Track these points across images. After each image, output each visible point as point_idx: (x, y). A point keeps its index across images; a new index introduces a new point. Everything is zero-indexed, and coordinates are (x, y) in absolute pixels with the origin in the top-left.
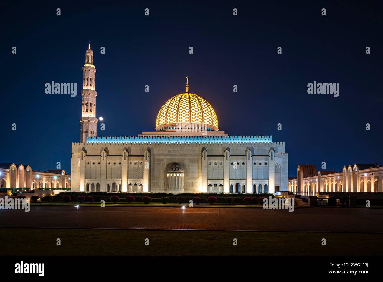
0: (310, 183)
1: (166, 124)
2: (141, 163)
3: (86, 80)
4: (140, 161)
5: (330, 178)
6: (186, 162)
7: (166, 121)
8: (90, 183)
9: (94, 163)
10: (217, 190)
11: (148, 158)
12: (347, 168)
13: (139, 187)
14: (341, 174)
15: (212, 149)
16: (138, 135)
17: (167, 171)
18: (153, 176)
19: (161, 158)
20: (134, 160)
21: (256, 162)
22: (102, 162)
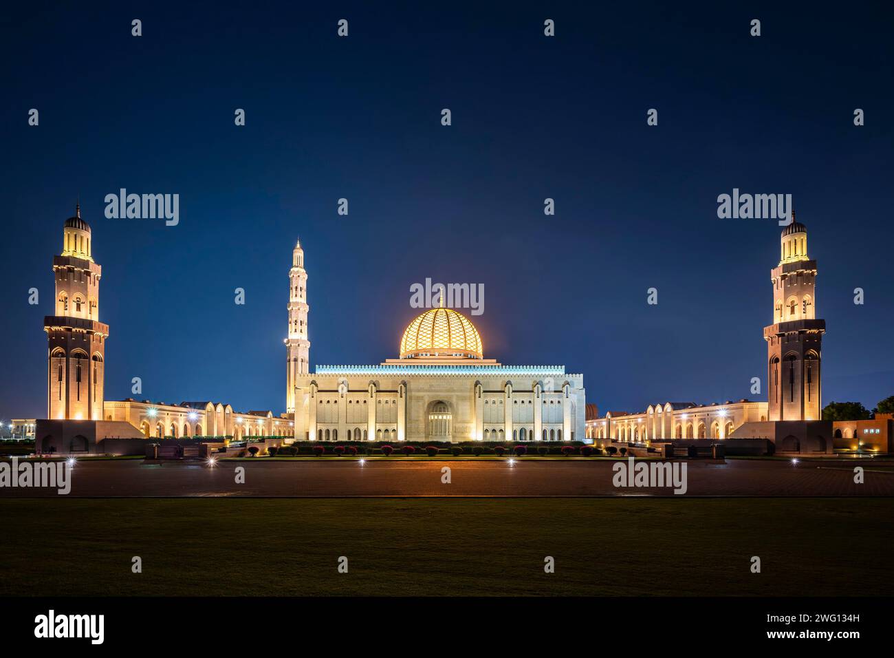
0: (593, 427)
1: (417, 350)
2: (394, 402)
3: (294, 290)
4: (392, 399)
5: (626, 421)
6: (454, 400)
7: (417, 345)
8: (324, 429)
9: (328, 402)
10: (496, 437)
11: (404, 395)
12: (654, 407)
13: (392, 434)
14: (644, 415)
15: (489, 382)
16: (382, 364)
17: (428, 413)
18: (410, 420)
19: (421, 394)
20: (384, 397)
21: (546, 400)
22: (340, 400)
